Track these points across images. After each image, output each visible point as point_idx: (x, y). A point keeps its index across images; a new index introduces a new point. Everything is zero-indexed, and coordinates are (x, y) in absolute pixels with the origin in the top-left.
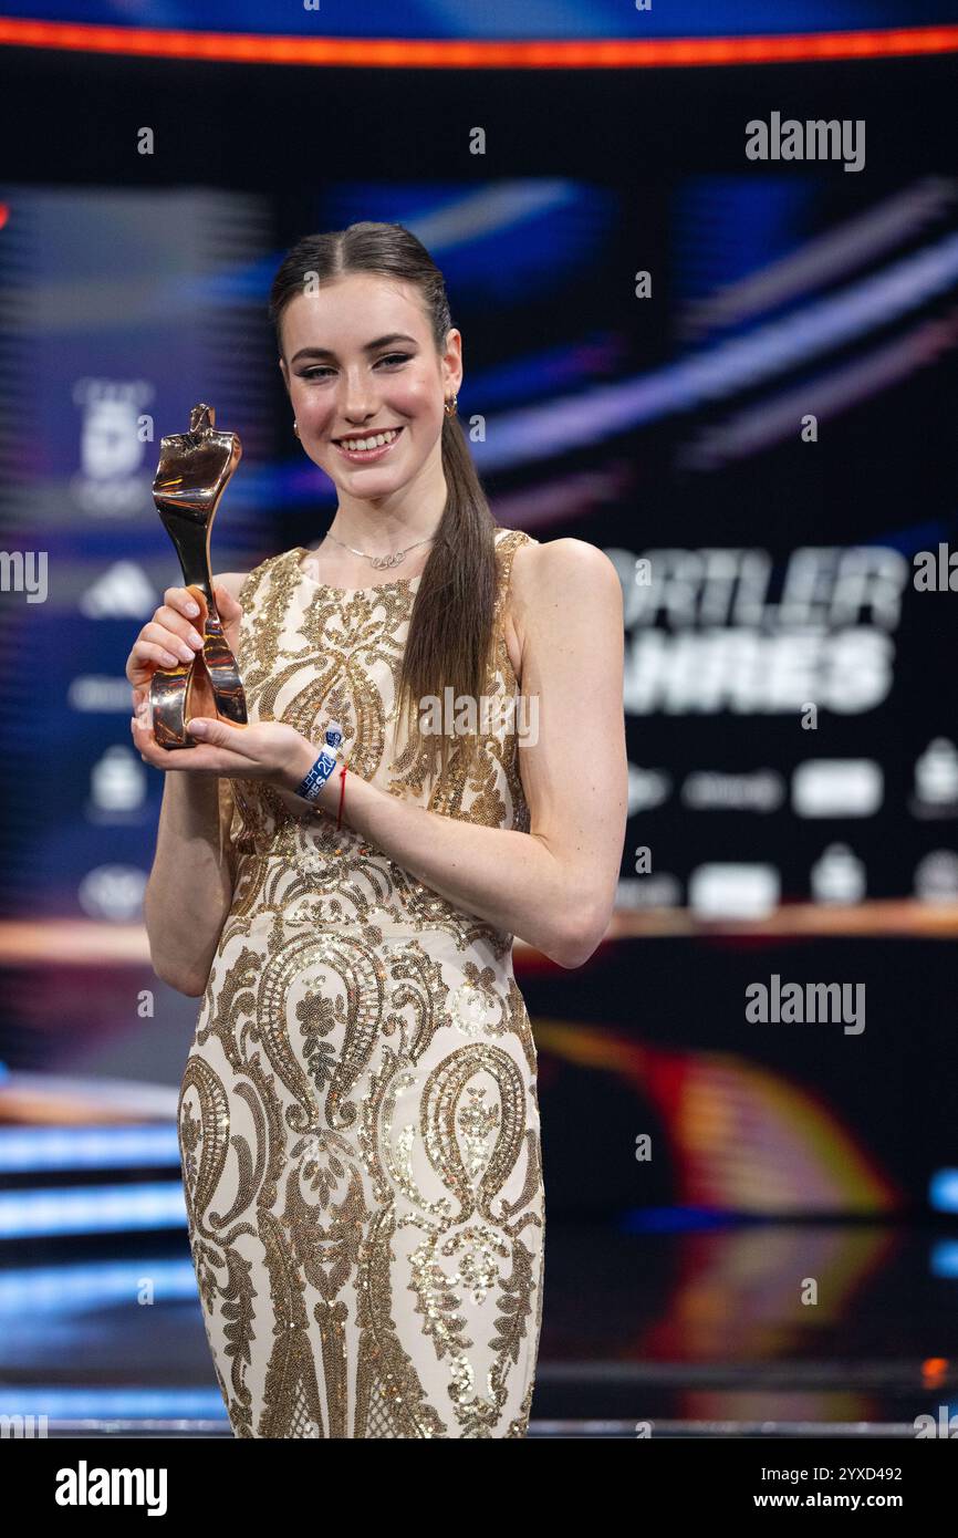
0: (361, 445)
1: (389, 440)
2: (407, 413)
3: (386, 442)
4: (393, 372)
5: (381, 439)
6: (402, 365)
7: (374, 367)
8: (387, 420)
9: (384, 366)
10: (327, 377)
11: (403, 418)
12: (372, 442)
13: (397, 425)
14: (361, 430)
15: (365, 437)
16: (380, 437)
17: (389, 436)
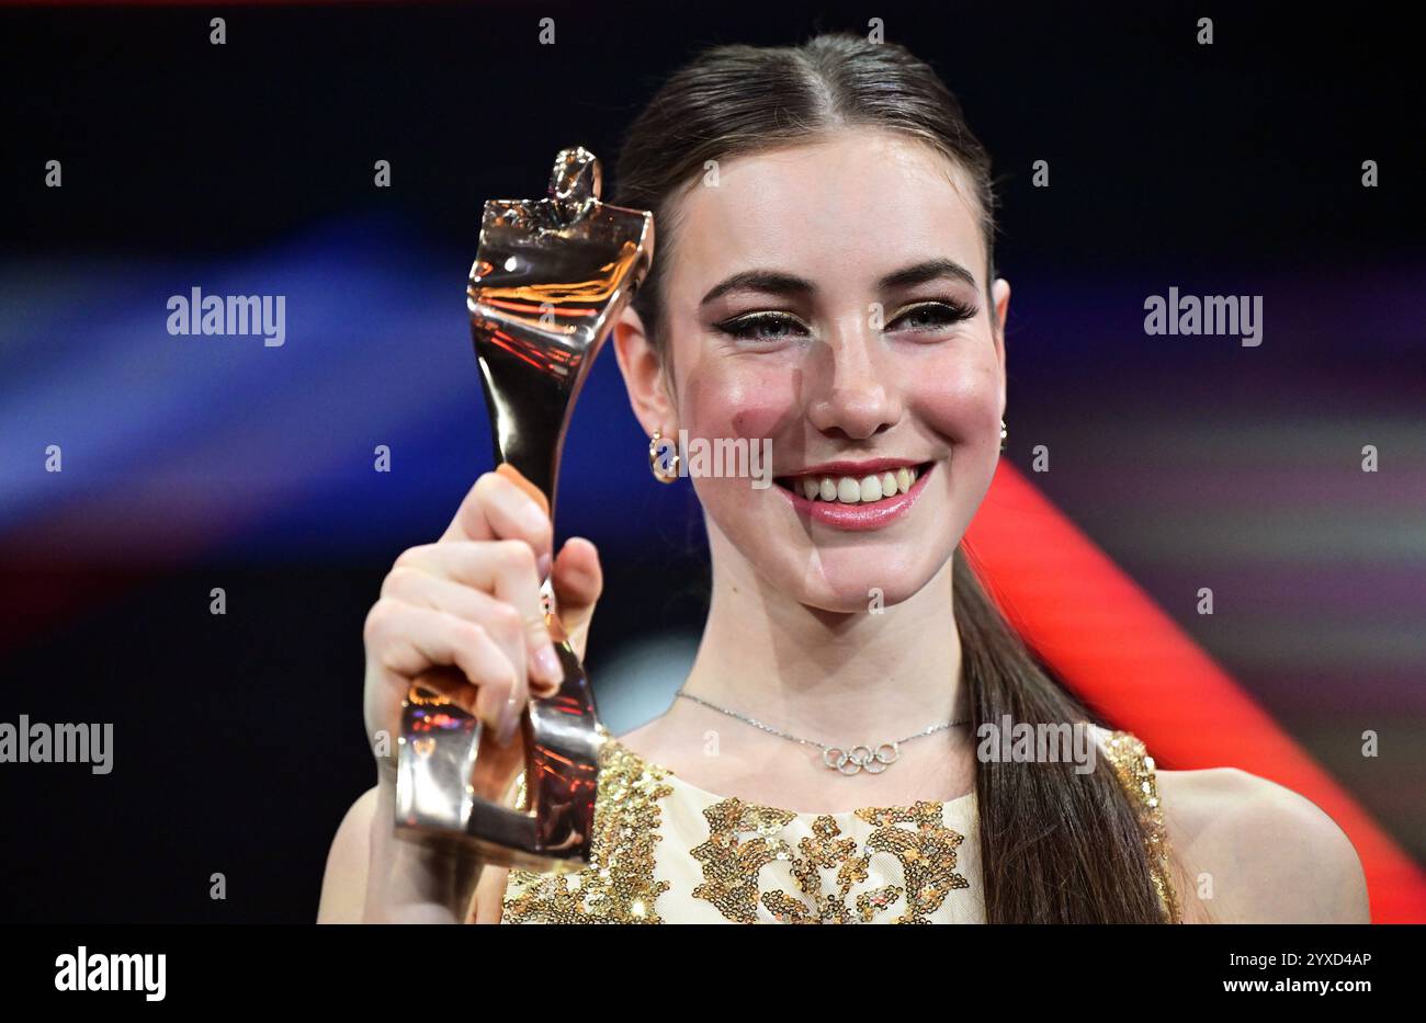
0: (850, 489)
1: (905, 489)
2: (946, 432)
3: (899, 492)
4: (928, 342)
5: (890, 482)
6: (947, 330)
7: (892, 326)
8: (908, 443)
9: (907, 328)
10: (782, 338)
11: (938, 443)
12: (872, 487)
13: (923, 457)
14: (856, 458)
15: (859, 473)
16: (889, 477)
17: (907, 477)
